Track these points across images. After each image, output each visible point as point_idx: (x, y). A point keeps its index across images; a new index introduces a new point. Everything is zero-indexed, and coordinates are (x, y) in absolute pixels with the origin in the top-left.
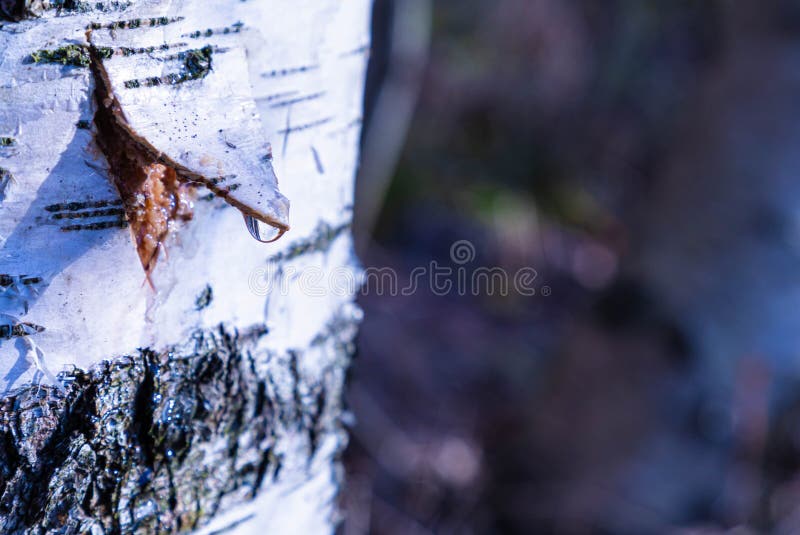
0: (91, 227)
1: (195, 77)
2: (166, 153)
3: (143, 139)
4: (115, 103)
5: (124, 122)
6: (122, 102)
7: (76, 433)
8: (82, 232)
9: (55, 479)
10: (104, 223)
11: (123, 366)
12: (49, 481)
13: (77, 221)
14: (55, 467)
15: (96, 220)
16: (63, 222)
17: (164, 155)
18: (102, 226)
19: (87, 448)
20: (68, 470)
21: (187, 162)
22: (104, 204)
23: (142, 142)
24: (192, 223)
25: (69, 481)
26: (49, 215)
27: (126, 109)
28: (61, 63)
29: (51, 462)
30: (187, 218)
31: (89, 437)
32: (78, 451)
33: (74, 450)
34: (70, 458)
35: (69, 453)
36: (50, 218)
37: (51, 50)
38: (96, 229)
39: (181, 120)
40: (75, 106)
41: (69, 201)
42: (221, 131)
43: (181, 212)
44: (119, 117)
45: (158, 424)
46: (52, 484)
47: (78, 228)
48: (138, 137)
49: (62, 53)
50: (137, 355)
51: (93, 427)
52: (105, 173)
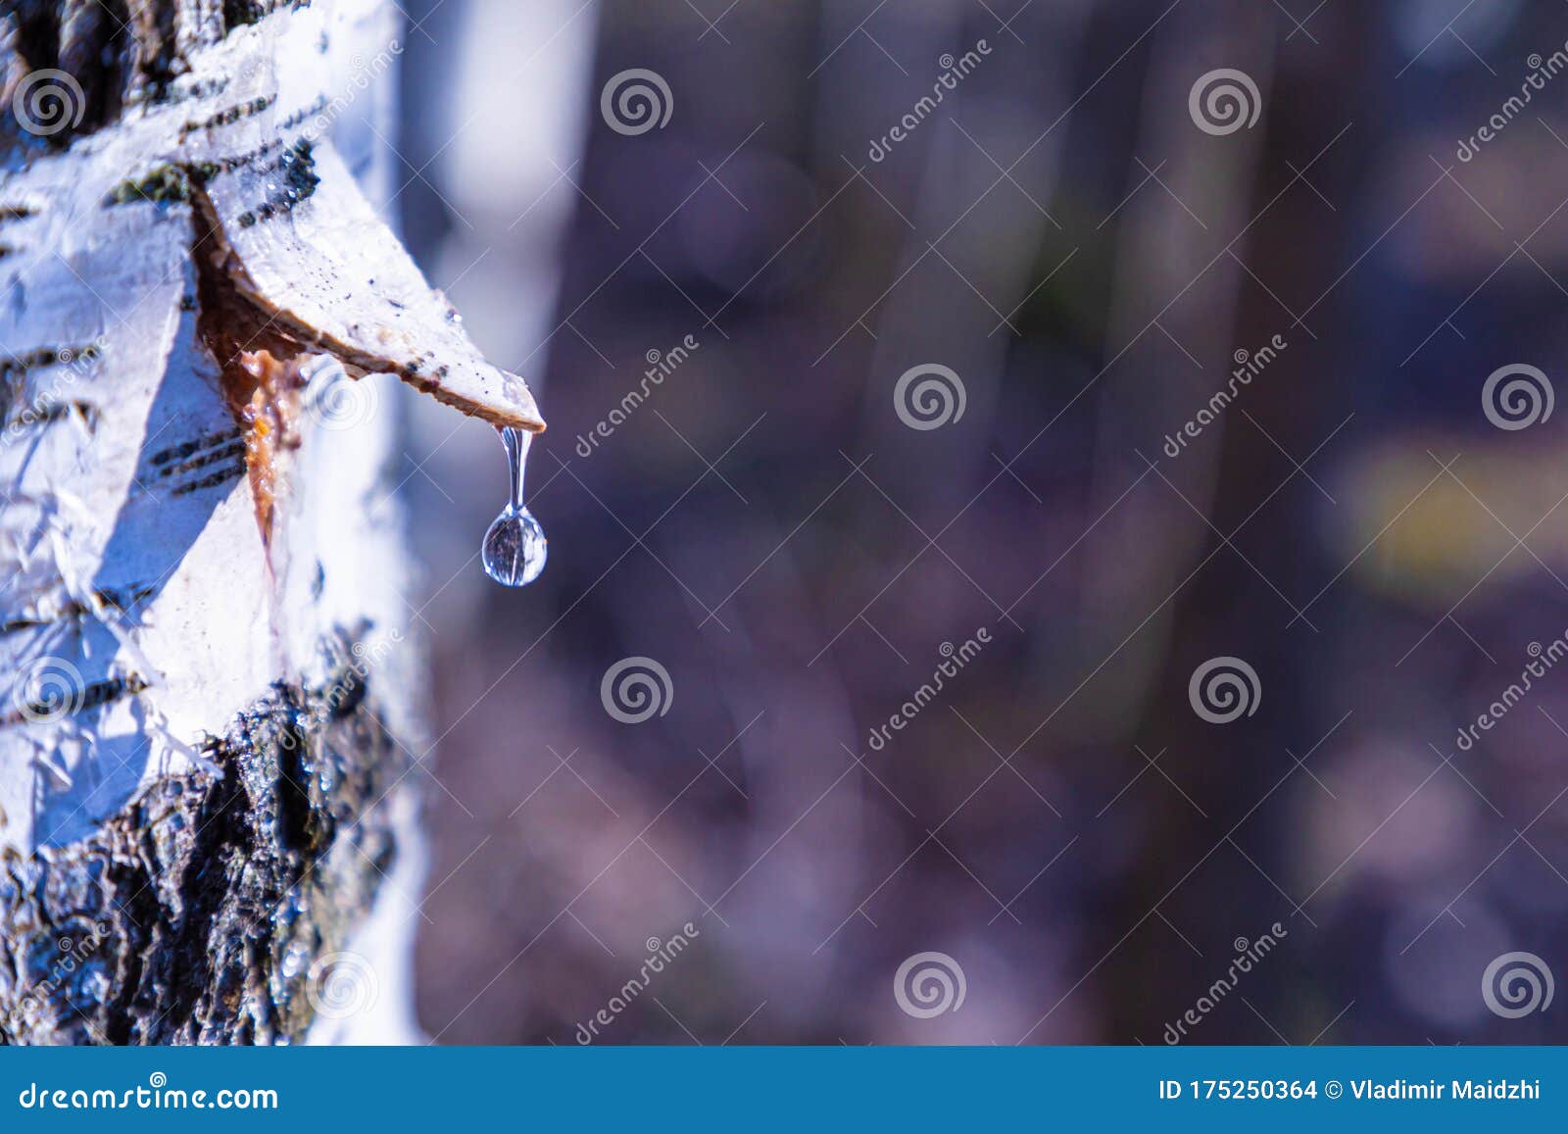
0: (207, 484)
1: (307, 195)
2: (328, 331)
3: (288, 313)
4: (233, 258)
5: (250, 290)
6: (242, 254)
7: (226, 846)
8: (198, 492)
9: (214, 933)
10: (222, 472)
11: (262, 717)
12: (206, 940)
13: (191, 475)
14: (209, 916)
15: (213, 469)
16: (173, 481)
17: (326, 336)
18: (220, 478)
19: (249, 870)
20: (229, 916)
21: (361, 341)
22: (219, 439)
23: (286, 318)
24: (300, 452)
25: (233, 933)
26: (157, 470)
27: (251, 267)
28: (152, 198)
29: (198, 906)
30: (295, 445)
31: (248, 849)
32: (240, 877)
33: (234, 878)
34: (229, 893)
35: (227, 883)
36: (157, 474)
37: (140, 177)
38: (214, 484)
39: (317, 273)
40: (175, 272)
41: (179, 442)
42: (372, 282)
43: (287, 437)
44: (240, 281)
45: (316, 810)
46: (211, 944)
47: (193, 487)
48: (276, 311)
49: (156, 181)
50: (272, 695)
51: (249, 830)
52: (216, 384)
